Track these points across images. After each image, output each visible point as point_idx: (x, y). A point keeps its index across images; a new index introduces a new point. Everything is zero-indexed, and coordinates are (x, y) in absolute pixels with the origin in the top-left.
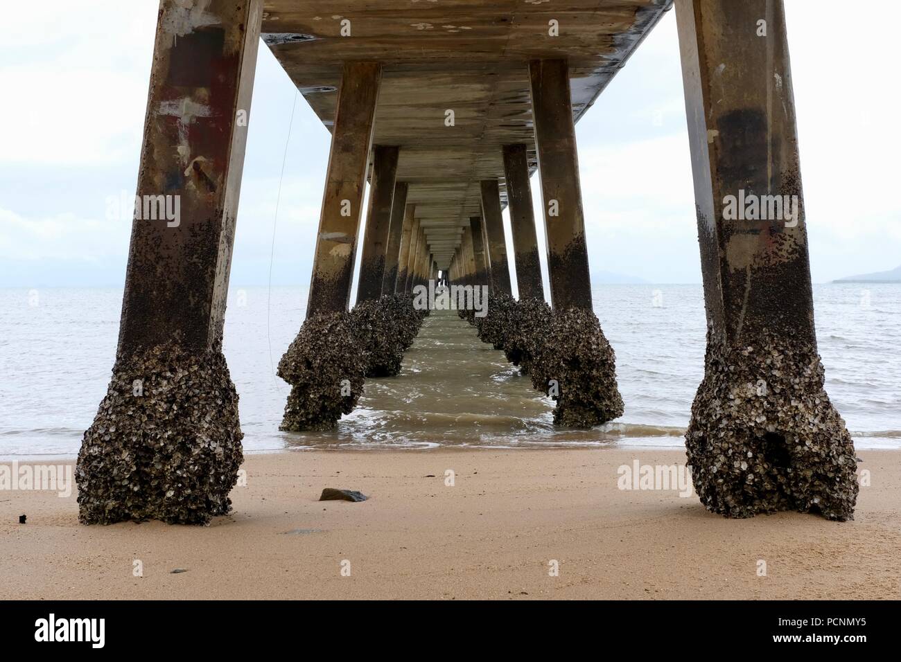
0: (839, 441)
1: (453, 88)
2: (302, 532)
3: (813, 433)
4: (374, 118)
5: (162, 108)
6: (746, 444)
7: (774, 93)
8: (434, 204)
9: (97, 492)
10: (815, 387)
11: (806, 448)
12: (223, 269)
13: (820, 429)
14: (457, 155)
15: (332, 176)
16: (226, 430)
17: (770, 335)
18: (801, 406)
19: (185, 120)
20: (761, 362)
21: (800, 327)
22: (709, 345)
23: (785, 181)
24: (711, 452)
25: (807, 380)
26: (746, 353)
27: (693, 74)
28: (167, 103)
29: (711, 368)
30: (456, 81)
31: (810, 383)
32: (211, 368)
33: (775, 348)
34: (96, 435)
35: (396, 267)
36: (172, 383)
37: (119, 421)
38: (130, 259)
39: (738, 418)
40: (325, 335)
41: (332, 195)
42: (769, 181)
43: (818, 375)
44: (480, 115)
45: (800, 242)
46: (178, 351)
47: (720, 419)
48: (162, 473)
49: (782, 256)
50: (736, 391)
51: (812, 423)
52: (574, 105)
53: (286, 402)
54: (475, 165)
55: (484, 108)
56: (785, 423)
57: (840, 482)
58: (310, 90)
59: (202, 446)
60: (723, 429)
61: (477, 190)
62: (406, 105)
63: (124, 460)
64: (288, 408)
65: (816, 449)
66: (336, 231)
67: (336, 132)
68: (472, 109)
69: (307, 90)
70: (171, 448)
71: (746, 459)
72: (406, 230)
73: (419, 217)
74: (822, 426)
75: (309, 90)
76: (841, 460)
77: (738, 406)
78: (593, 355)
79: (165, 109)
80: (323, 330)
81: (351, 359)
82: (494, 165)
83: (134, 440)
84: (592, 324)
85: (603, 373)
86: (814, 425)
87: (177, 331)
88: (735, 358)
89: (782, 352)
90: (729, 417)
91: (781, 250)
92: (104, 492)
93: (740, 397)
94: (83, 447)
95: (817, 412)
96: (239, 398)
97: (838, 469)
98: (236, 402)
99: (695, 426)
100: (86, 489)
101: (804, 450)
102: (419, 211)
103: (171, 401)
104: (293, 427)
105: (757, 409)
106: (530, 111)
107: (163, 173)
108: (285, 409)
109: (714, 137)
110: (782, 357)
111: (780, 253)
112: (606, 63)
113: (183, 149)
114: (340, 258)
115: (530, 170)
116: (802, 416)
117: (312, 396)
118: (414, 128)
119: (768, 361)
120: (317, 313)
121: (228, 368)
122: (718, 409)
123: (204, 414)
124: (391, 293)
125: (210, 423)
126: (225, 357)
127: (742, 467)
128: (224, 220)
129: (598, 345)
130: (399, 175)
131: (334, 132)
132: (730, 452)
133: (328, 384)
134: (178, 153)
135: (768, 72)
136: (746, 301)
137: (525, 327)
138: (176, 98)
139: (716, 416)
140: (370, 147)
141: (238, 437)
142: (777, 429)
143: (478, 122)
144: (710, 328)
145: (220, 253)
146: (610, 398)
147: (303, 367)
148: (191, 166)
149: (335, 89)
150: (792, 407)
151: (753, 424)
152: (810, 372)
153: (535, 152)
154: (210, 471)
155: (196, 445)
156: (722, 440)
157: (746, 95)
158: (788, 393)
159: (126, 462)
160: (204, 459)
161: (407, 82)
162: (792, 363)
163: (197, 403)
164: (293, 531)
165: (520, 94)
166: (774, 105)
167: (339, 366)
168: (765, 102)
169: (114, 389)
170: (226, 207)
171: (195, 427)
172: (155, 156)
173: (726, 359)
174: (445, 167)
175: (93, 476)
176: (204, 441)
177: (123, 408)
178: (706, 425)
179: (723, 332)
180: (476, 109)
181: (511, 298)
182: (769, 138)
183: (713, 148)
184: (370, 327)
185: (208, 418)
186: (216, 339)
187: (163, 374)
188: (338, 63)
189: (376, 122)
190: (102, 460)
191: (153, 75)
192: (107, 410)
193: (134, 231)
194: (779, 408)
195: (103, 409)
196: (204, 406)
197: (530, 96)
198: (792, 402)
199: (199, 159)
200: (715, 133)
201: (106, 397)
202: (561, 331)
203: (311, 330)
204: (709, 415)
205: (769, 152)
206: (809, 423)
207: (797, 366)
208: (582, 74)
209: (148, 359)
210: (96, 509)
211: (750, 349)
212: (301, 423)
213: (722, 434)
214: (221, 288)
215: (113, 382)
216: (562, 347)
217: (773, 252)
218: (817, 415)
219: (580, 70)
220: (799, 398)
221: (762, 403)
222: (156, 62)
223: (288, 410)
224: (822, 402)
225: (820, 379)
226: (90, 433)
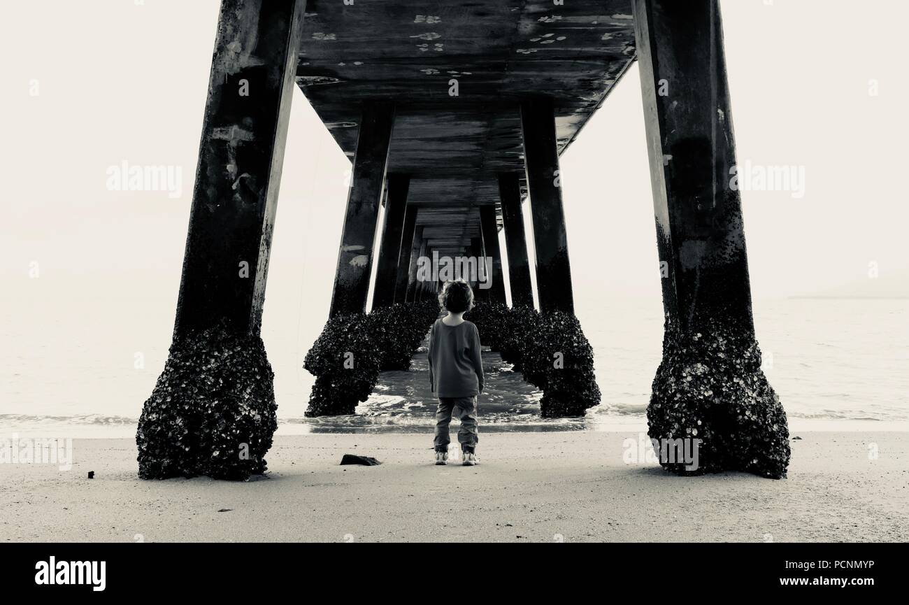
0: (773, 412)
1: (456, 125)
2: (326, 485)
3: (751, 405)
4: (389, 149)
5: (214, 133)
6: (696, 414)
7: (718, 125)
8: (439, 226)
9: (155, 451)
10: (753, 367)
11: (746, 418)
12: (263, 267)
13: (757, 402)
14: (460, 183)
15: (352, 198)
16: (263, 401)
17: (715, 324)
18: (741, 382)
19: (233, 144)
20: (708, 346)
21: (741, 318)
22: (666, 333)
23: (727, 197)
24: (667, 420)
25: (746, 361)
26: (696, 339)
27: (652, 109)
28: (219, 129)
29: (668, 352)
30: (459, 118)
31: (749, 363)
32: (251, 349)
33: (720, 335)
34: (155, 404)
35: (407, 279)
36: (219, 361)
37: (174, 393)
38: (185, 258)
39: (689, 392)
40: (345, 333)
41: (352, 214)
42: (714, 196)
43: (755, 357)
44: (479, 148)
45: (740, 246)
46: (224, 334)
47: (675, 393)
48: (209, 436)
49: (726, 259)
50: (688, 370)
51: (751, 397)
52: (559, 140)
53: (311, 391)
54: (475, 191)
55: (482, 142)
56: (729, 396)
57: (774, 446)
58: (335, 125)
59: (243, 414)
60: (677, 402)
61: (476, 214)
62: (417, 139)
63: (178, 425)
64: (313, 395)
65: (754, 418)
66: (356, 245)
67: (357, 161)
68: (471, 143)
69: (332, 125)
70: (217, 415)
71: (697, 427)
72: (415, 249)
73: (427, 237)
74: (759, 399)
75: (333, 125)
76: (775, 427)
77: (689, 382)
78: (575, 352)
79: (217, 134)
80: (343, 329)
81: (367, 354)
82: (491, 192)
83: (187, 408)
84: (573, 325)
85: (583, 367)
86: (752, 398)
87: (224, 318)
88: (687, 342)
89: (726, 338)
90: (682, 392)
91: (724, 254)
92: (160, 453)
93: (691, 375)
94: (143, 415)
95: (755, 388)
96: (274, 375)
97: (773, 434)
98: (272, 378)
99: (655, 400)
100: (145, 449)
101: (744, 419)
102: (426, 232)
103: (217, 376)
104: (316, 412)
105: (705, 385)
106: (522, 144)
107: (214, 187)
108: (310, 397)
109: (669, 161)
110: (725, 342)
111: (724, 256)
112: (586, 104)
113: (231, 168)
114: (359, 268)
115: (522, 196)
116: (743, 390)
117: (333, 385)
118: (423, 159)
119: (715, 345)
120: (338, 314)
121: (265, 350)
122: (673, 385)
123: (244, 388)
124: (401, 302)
125: (250, 394)
126: (263, 341)
127: (693, 433)
128: (264, 226)
129: (578, 343)
130: (410, 199)
131: (355, 160)
132: (683, 420)
134: (227, 171)
135: (713, 108)
136: (695, 295)
137: (517, 331)
138: (226, 126)
139: (671, 391)
140: (385, 174)
141: (274, 407)
142: (721, 401)
143: (477, 154)
144: (667, 319)
145: (261, 253)
146: (589, 389)
147: (326, 360)
148: (238, 182)
149: (356, 125)
150: (734, 383)
151: (702, 397)
152: (749, 355)
153: (525, 181)
154: (250, 434)
155: (239, 413)
156: (677, 411)
157: (694, 127)
158: (731, 372)
159: (180, 427)
160: (245, 425)
161: (417, 119)
162: (734, 347)
163: (240, 378)
164: (319, 485)
165: (514, 130)
166: (718, 135)
168: (710, 133)
169: (171, 366)
170: (267, 215)
171: (237, 398)
172: (208, 173)
173: (679, 344)
174: (450, 193)
175: (151, 439)
176: (245, 410)
177: (178, 381)
178: (663, 399)
179: (676, 321)
180: (476, 143)
181: (506, 306)
182: (714, 162)
183: (668, 170)
184: (383, 329)
185: (249, 391)
186: (256, 325)
187: (212, 354)
188: (358, 102)
189: (390, 154)
190: (159, 425)
191: (207, 107)
192: (164, 383)
193: (189, 234)
194: (724, 384)
195: (160, 383)
196: (245, 380)
197: (521, 132)
198: (735, 379)
199: (244, 175)
200: (669, 157)
201: (163, 373)
202: (547, 331)
203: (333, 329)
204: (666, 390)
205: (714, 173)
206: (749, 397)
207: (739, 350)
208: (565, 114)
209: (199, 341)
210: (153, 465)
211: (699, 335)
212: (323, 408)
213: (677, 406)
214: (261, 283)
215: (169, 360)
216: (548, 345)
217: (718, 255)
218: (756, 390)
219: (563, 110)
220: (740, 376)
221: (709, 380)
222: (210, 96)
223: (313, 398)
224: (759, 379)
225: (757, 360)
226: (149, 403)
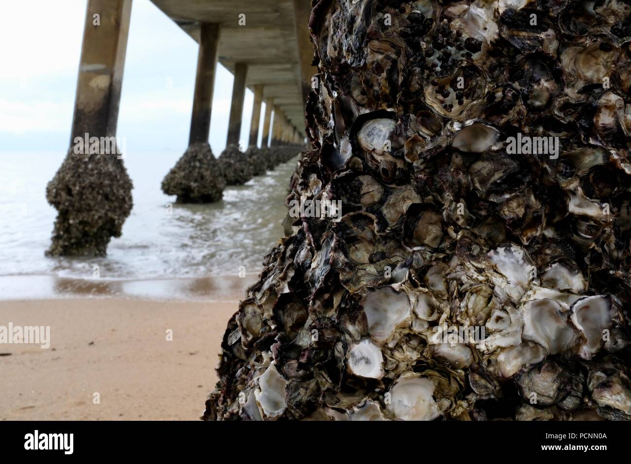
66: (96, 63)
81: (111, 186)
104: (57, 251)
114: (101, 90)
133: (86, 210)
147: (63, 194)
167: (98, 193)
184: (197, 164)
212: (64, 247)
